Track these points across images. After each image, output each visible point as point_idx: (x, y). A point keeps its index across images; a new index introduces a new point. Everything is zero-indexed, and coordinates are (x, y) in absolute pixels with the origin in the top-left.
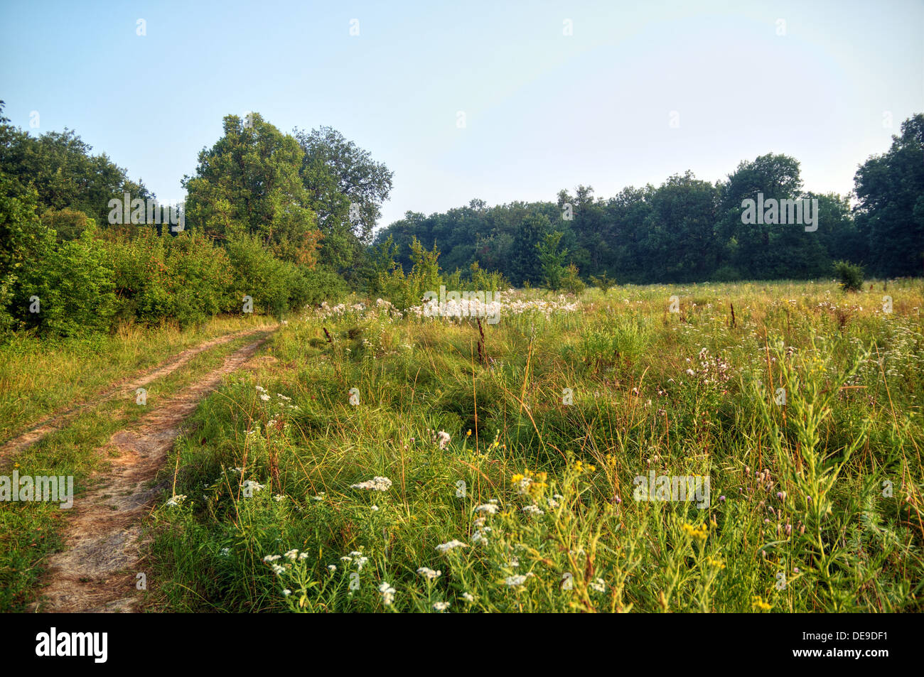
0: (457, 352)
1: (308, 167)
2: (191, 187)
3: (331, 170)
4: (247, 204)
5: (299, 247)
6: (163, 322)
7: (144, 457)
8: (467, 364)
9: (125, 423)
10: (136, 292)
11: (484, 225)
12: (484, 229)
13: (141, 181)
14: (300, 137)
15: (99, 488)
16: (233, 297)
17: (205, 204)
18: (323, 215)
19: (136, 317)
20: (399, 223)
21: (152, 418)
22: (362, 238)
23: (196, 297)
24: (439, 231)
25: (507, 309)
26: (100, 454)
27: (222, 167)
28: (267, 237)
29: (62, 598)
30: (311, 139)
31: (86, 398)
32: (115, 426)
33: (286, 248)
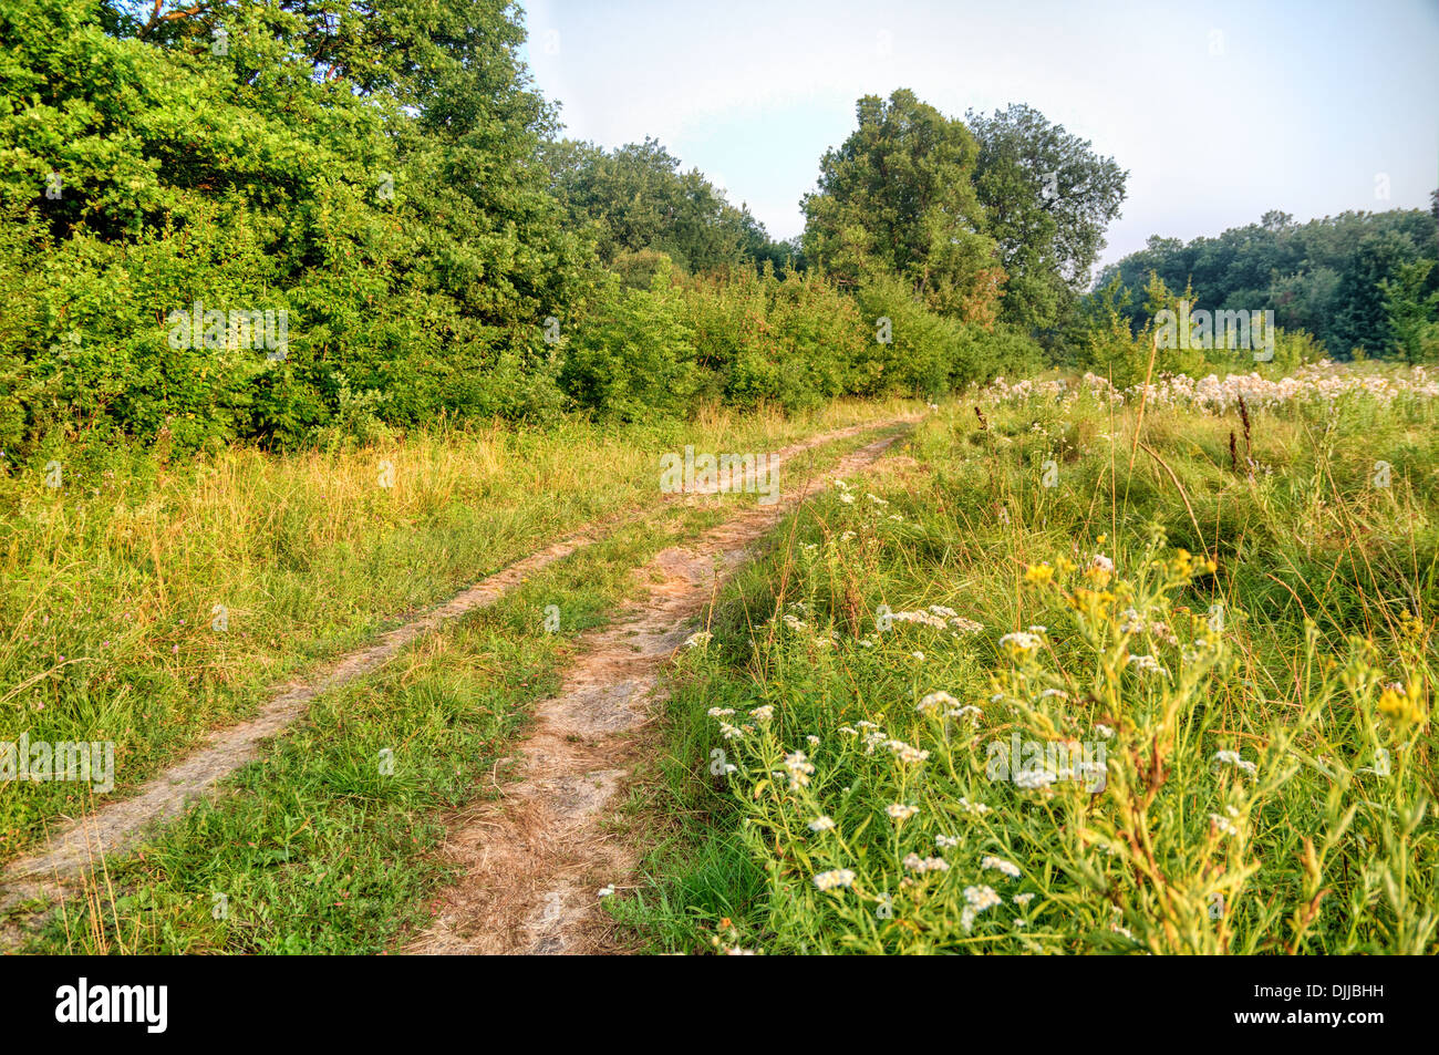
0: (1205, 456)
1: (987, 172)
2: (810, 208)
3: (1025, 175)
4: (891, 231)
5: (969, 295)
6: (761, 405)
7: (696, 586)
8: (1219, 474)
9: (680, 539)
10: (726, 363)
11: (1286, 254)
12: (1287, 262)
13: (744, 205)
14: (977, 125)
15: (627, 622)
16: (864, 371)
17: (830, 234)
18: (1011, 246)
19: (723, 396)
20: (1137, 256)
21: (718, 534)
22: (1072, 282)
23: (811, 369)
24: (1205, 267)
25: (1310, 390)
26: (638, 577)
27: (854, 177)
28: (920, 281)
29: (540, 758)
30: (994, 126)
31: (643, 505)
32: (665, 542)
33: (949, 298)
